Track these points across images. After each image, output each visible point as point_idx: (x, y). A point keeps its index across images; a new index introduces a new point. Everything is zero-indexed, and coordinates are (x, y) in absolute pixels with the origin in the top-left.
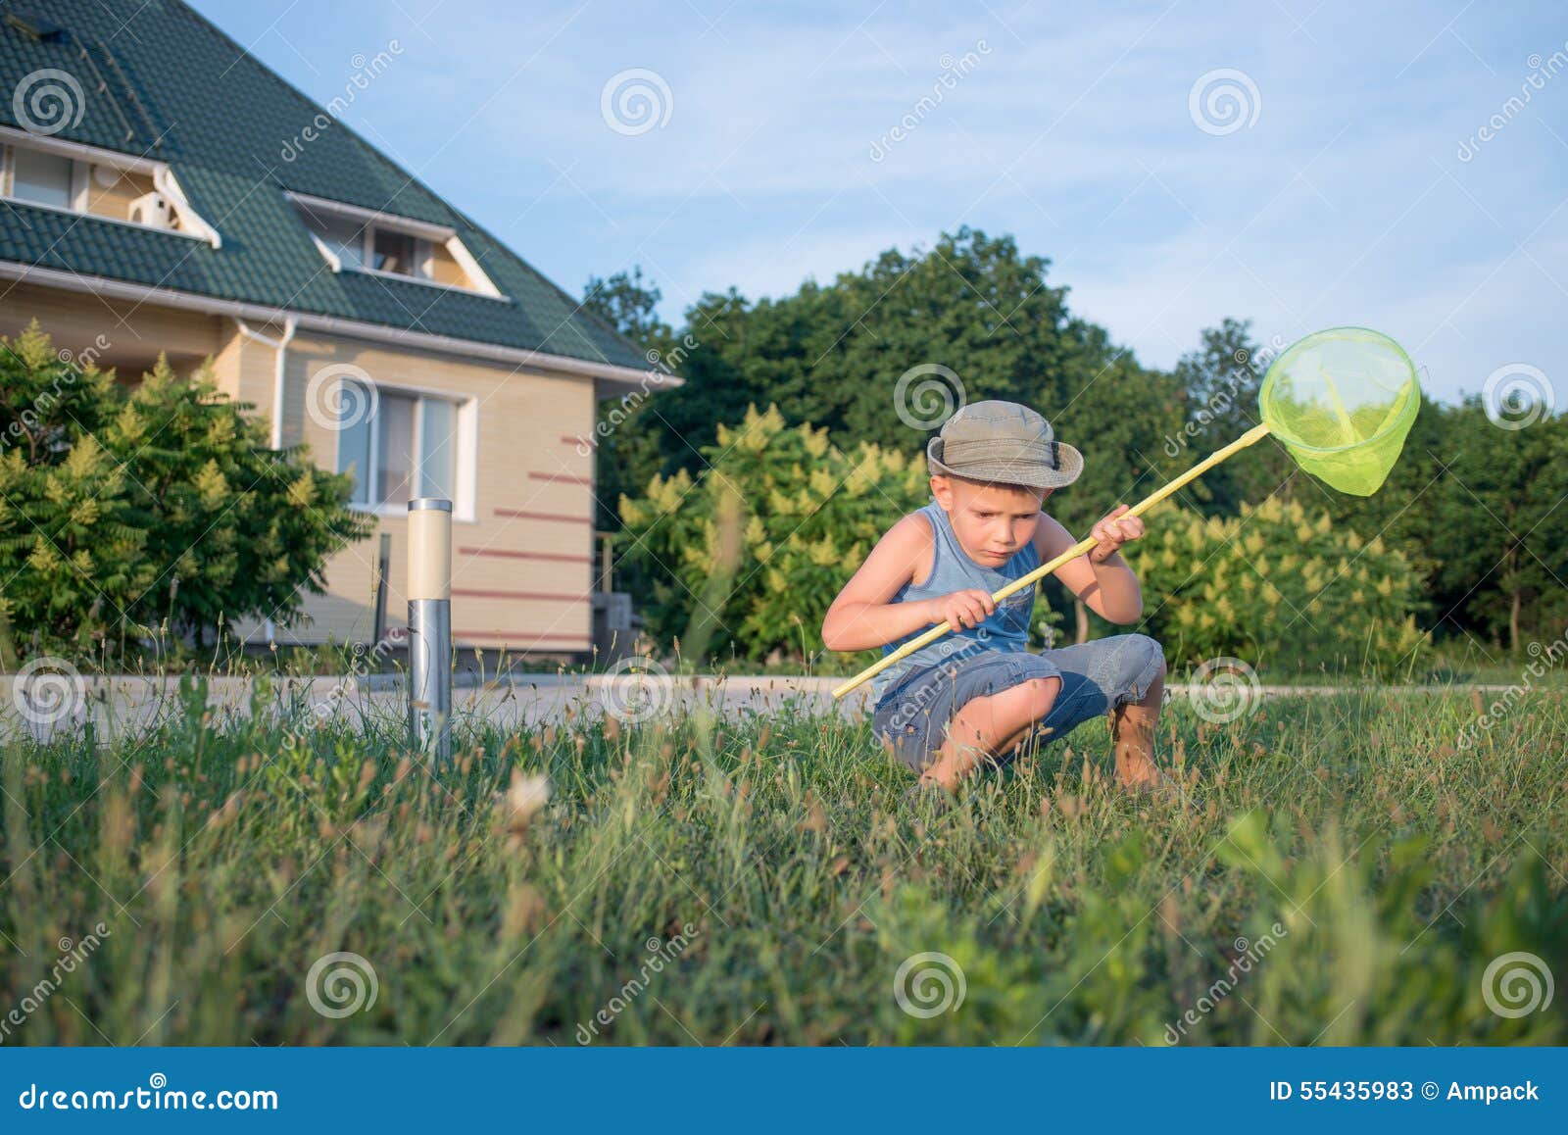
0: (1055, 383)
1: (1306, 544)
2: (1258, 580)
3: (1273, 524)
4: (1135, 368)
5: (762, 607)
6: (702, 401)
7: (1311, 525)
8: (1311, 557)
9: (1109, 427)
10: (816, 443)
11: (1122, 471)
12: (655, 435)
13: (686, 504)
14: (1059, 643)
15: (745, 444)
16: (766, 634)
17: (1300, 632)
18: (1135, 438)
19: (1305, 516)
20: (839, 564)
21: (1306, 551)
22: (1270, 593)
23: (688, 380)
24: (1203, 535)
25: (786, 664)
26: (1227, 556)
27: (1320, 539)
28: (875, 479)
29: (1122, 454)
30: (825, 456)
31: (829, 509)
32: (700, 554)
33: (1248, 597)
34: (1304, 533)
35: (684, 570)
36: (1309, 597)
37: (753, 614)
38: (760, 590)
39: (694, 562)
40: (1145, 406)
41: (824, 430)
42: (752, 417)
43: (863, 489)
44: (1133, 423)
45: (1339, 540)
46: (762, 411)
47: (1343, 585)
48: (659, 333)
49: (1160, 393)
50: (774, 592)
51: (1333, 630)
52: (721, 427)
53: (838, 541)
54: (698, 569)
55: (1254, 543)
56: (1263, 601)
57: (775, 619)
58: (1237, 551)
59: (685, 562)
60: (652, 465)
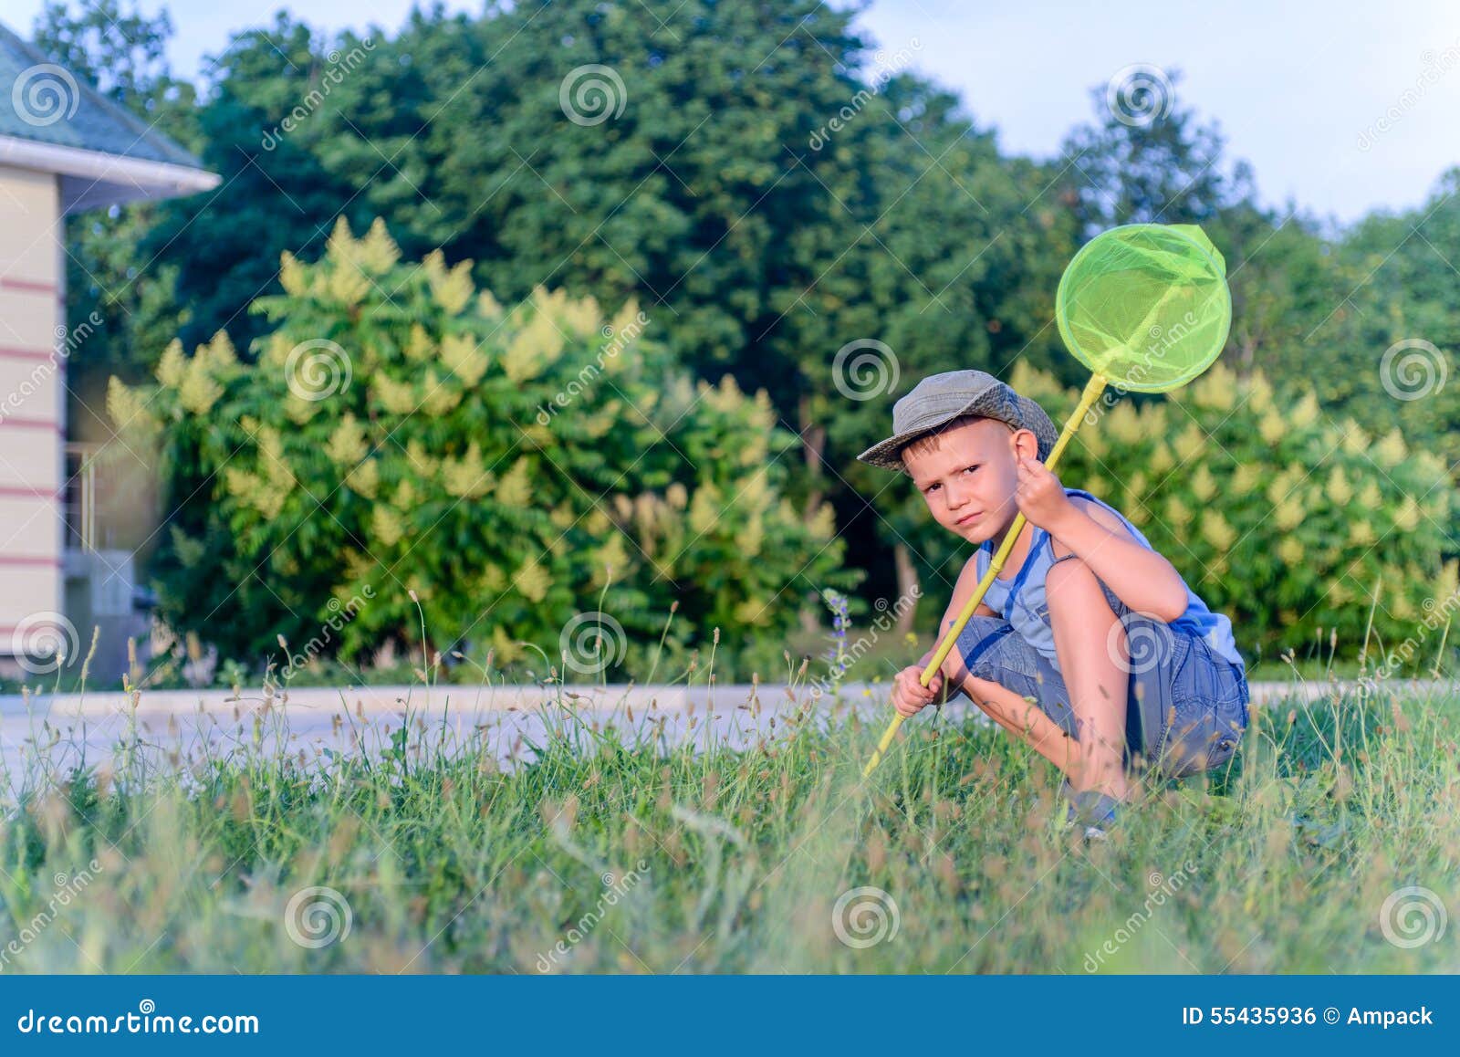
0: (853, 176)
1: (1276, 446)
2: (1198, 507)
3: (1220, 413)
4: (993, 157)
5: (362, 570)
6: (250, 214)
7: (1284, 413)
8: (1283, 466)
9: (947, 253)
10: (452, 287)
11: (970, 326)
12: (169, 275)
13: (229, 396)
14: (860, 622)
15: (329, 290)
16: (370, 618)
17: (1269, 596)
18: (992, 271)
19: (1275, 398)
20: (491, 494)
21: (1276, 458)
22: (1217, 529)
23: (226, 179)
24: (1103, 433)
25: (406, 667)
26: (1144, 468)
27: (1297, 438)
28: (553, 351)
29: (969, 300)
30: (469, 310)
31: (475, 405)
32: (254, 481)
33: (1180, 537)
34: (1272, 428)
35: (227, 507)
36: (1280, 535)
37: (345, 582)
38: (358, 539)
39: (243, 495)
40: (1009, 216)
41: (465, 266)
42: (341, 241)
43: (532, 370)
44: (986, 247)
45: (1331, 438)
46: (359, 232)
47: (1337, 516)
48: (171, 94)
49: (1035, 196)
50: (383, 546)
51: (1320, 589)
52: (288, 259)
53: (491, 458)
54: (251, 506)
55: (1190, 445)
56: (1205, 543)
57: (386, 591)
58: (1161, 459)
59: (227, 495)
60: (167, 327)
